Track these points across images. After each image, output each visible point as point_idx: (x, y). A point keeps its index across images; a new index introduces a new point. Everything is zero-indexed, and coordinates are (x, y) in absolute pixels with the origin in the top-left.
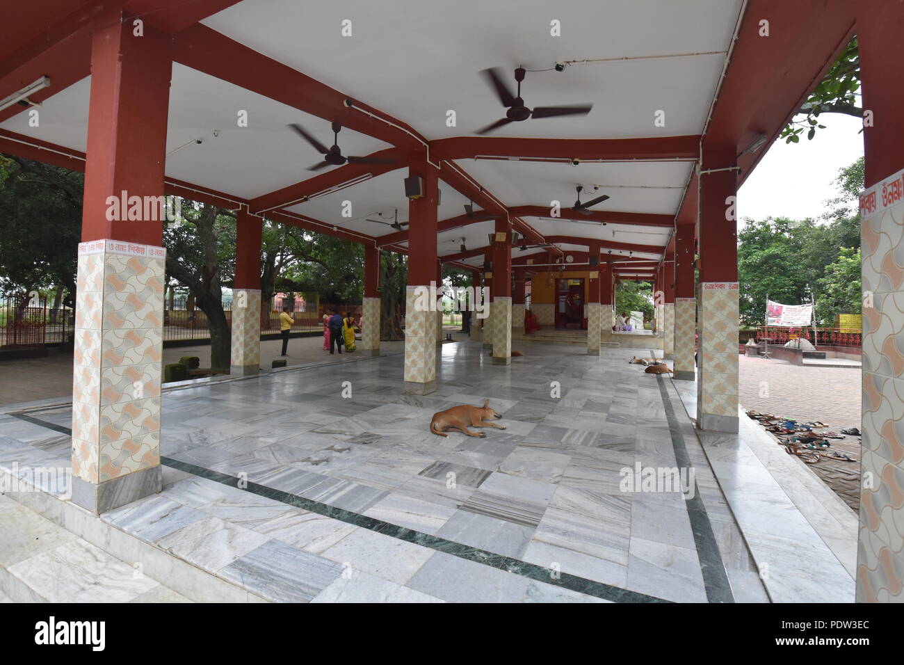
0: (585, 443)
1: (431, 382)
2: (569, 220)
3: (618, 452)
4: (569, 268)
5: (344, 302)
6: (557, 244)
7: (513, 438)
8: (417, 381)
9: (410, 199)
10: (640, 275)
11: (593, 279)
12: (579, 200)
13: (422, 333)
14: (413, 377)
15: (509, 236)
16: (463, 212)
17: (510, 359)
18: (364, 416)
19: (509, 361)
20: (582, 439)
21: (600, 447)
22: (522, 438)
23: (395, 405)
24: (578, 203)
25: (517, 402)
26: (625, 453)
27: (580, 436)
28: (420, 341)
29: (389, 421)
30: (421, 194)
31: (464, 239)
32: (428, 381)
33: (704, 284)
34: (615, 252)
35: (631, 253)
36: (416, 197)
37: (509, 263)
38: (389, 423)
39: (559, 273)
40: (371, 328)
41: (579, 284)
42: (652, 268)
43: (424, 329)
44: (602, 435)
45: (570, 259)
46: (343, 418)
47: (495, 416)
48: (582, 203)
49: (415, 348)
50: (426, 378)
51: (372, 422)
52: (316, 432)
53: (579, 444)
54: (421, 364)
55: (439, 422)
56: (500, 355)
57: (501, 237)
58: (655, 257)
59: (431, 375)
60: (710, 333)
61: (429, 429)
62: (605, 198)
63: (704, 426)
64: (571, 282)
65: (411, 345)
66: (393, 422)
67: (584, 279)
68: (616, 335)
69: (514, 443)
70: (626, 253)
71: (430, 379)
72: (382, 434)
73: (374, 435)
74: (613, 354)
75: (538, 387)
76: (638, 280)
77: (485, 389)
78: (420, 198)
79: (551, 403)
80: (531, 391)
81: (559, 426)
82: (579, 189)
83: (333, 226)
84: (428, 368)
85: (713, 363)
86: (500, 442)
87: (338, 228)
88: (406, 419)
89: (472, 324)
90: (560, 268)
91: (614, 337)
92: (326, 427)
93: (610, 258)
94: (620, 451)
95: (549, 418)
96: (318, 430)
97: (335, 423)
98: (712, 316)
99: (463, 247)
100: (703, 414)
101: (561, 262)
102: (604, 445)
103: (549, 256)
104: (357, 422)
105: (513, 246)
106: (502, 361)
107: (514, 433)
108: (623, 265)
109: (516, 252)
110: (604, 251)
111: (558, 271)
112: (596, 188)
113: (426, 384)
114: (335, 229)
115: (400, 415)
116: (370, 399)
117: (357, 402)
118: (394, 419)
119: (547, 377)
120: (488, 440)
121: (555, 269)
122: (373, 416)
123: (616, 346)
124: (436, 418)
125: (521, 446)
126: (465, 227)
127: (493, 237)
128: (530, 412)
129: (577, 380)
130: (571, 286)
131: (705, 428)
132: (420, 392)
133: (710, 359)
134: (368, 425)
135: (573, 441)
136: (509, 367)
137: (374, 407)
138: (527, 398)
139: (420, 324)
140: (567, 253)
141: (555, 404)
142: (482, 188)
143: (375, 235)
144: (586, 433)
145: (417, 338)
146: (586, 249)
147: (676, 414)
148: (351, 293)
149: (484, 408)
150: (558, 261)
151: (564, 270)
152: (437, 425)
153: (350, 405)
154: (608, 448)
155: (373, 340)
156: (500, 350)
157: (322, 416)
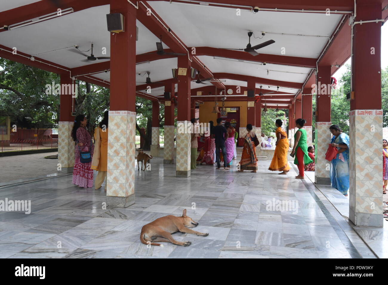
0: (274, 243)
1: (131, 195)
2: (238, 60)
3: (303, 250)
4: (230, 99)
5: (34, 125)
6: (221, 80)
7: (216, 242)
8: (119, 195)
9: (112, 33)
10: (280, 105)
11: (250, 108)
12: (249, 43)
13: (123, 153)
14: (115, 192)
15: (189, 72)
16: (155, 48)
17: (190, 172)
18: (72, 231)
19: (189, 174)
20: (271, 240)
21: (287, 246)
22: (223, 243)
23: (101, 218)
24: (249, 45)
25: (207, 209)
26: (308, 250)
27: (268, 237)
28: (122, 160)
29: (99, 235)
30: (122, 30)
31: (149, 73)
32: (129, 194)
33: (357, 111)
34: (265, 87)
35: (278, 88)
36: (117, 32)
37: (189, 93)
38: (98, 237)
39: (222, 102)
40: (66, 148)
41: (235, 111)
42: (289, 100)
43: (125, 149)
44: (285, 235)
45: (230, 91)
46: (53, 235)
47: (192, 223)
48: (253, 45)
49: (116, 166)
50: (127, 193)
51: (82, 237)
52: (27, 252)
53: (270, 244)
54: (122, 180)
55: (148, 232)
56: (182, 169)
57: (183, 72)
58: (293, 91)
59: (131, 189)
60: (362, 150)
61: (139, 240)
62: (271, 42)
63: (358, 222)
64: (229, 110)
65: (113, 163)
66: (103, 236)
67: (239, 107)
68: (264, 151)
69: (217, 248)
70: (274, 88)
71: (130, 193)
72: (96, 249)
73: (89, 251)
74: (264, 166)
75: (219, 195)
76: (278, 108)
77: (176, 199)
78: (120, 33)
79: (234, 208)
80: (215, 198)
81: (247, 229)
82: (250, 34)
83: (30, 56)
84: (128, 184)
85: (364, 173)
86: (206, 248)
87: (36, 58)
88: (114, 232)
89: (152, 144)
90: (222, 99)
91: (262, 152)
92: (36, 246)
93: (261, 91)
94: (304, 248)
95: (238, 222)
96: (30, 250)
97: (46, 241)
98: (363, 136)
99: (148, 79)
100: (357, 213)
101: (223, 94)
102: (290, 244)
103: (216, 89)
104: (68, 239)
105: (192, 79)
106: (183, 174)
107: (215, 239)
108: (269, 97)
109: (194, 85)
110: (258, 86)
111: (221, 101)
112: (263, 34)
113: (127, 197)
114: (33, 59)
115: (108, 229)
116: (76, 214)
117: (63, 217)
118: (103, 233)
119: (223, 186)
120: (194, 247)
121: (219, 99)
122: (83, 232)
123: (265, 159)
124: (144, 229)
125: (224, 250)
126: (151, 62)
127: (176, 71)
128: (221, 218)
129: (247, 188)
130: (228, 113)
131: (358, 224)
132: (122, 205)
133: (362, 170)
134: (79, 241)
135: (264, 242)
136: (189, 179)
137: (81, 222)
138: (213, 205)
139: (122, 145)
140: (228, 87)
141: (238, 209)
142: (170, 30)
143: (71, 66)
144: (272, 234)
145: (119, 158)
146: (245, 84)
147: (331, 213)
148: (40, 118)
149: (183, 217)
150: (221, 93)
151: (226, 101)
152: (147, 236)
153: (57, 222)
154: (294, 247)
155: (69, 159)
156: (182, 165)
157: (30, 235)
